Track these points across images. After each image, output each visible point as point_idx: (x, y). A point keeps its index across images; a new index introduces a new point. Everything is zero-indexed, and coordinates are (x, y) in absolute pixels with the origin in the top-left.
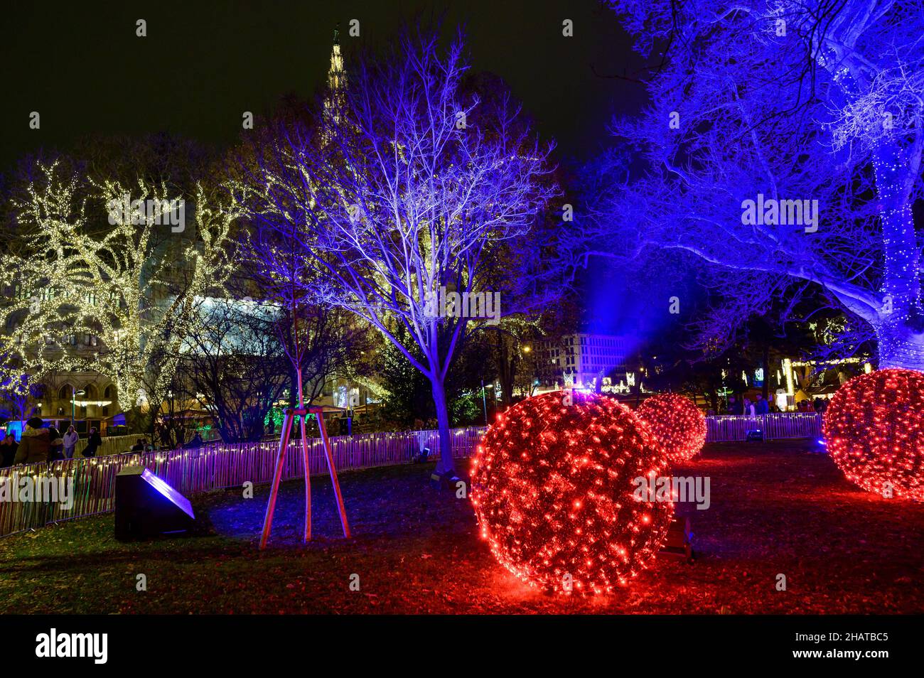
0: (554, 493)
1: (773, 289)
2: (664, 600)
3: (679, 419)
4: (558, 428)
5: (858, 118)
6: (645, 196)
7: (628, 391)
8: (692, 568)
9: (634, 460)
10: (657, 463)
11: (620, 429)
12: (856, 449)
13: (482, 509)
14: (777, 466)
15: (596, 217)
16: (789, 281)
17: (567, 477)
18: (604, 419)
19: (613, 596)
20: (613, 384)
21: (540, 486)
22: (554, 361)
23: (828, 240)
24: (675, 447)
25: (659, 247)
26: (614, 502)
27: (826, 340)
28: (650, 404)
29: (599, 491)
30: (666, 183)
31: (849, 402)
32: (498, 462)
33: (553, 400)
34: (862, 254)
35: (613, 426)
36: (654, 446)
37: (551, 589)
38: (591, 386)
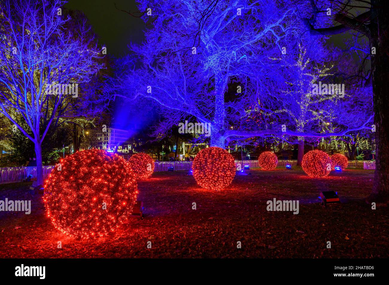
0: (84, 194)
1: (181, 117)
2: (129, 235)
3: (145, 163)
4: (89, 166)
5: (212, 61)
6: (140, 76)
7: (128, 152)
8: (142, 221)
9: (122, 179)
10: (131, 180)
11: (117, 166)
12: (201, 174)
13: (48, 204)
14: (177, 180)
15: (120, 80)
16: (187, 115)
17: (91, 187)
18: (110, 162)
19: (108, 237)
20: (123, 149)
21: (78, 191)
22: (99, 139)
23: (199, 102)
24: (142, 173)
25: (144, 96)
26: (112, 197)
27: (196, 137)
28: (134, 157)
29: (105, 193)
30: (148, 72)
31: (201, 157)
32: (58, 181)
33: (88, 153)
34: (209, 108)
35: (114, 165)
36: (131, 173)
37: (80, 237)
38: (114, 149)
